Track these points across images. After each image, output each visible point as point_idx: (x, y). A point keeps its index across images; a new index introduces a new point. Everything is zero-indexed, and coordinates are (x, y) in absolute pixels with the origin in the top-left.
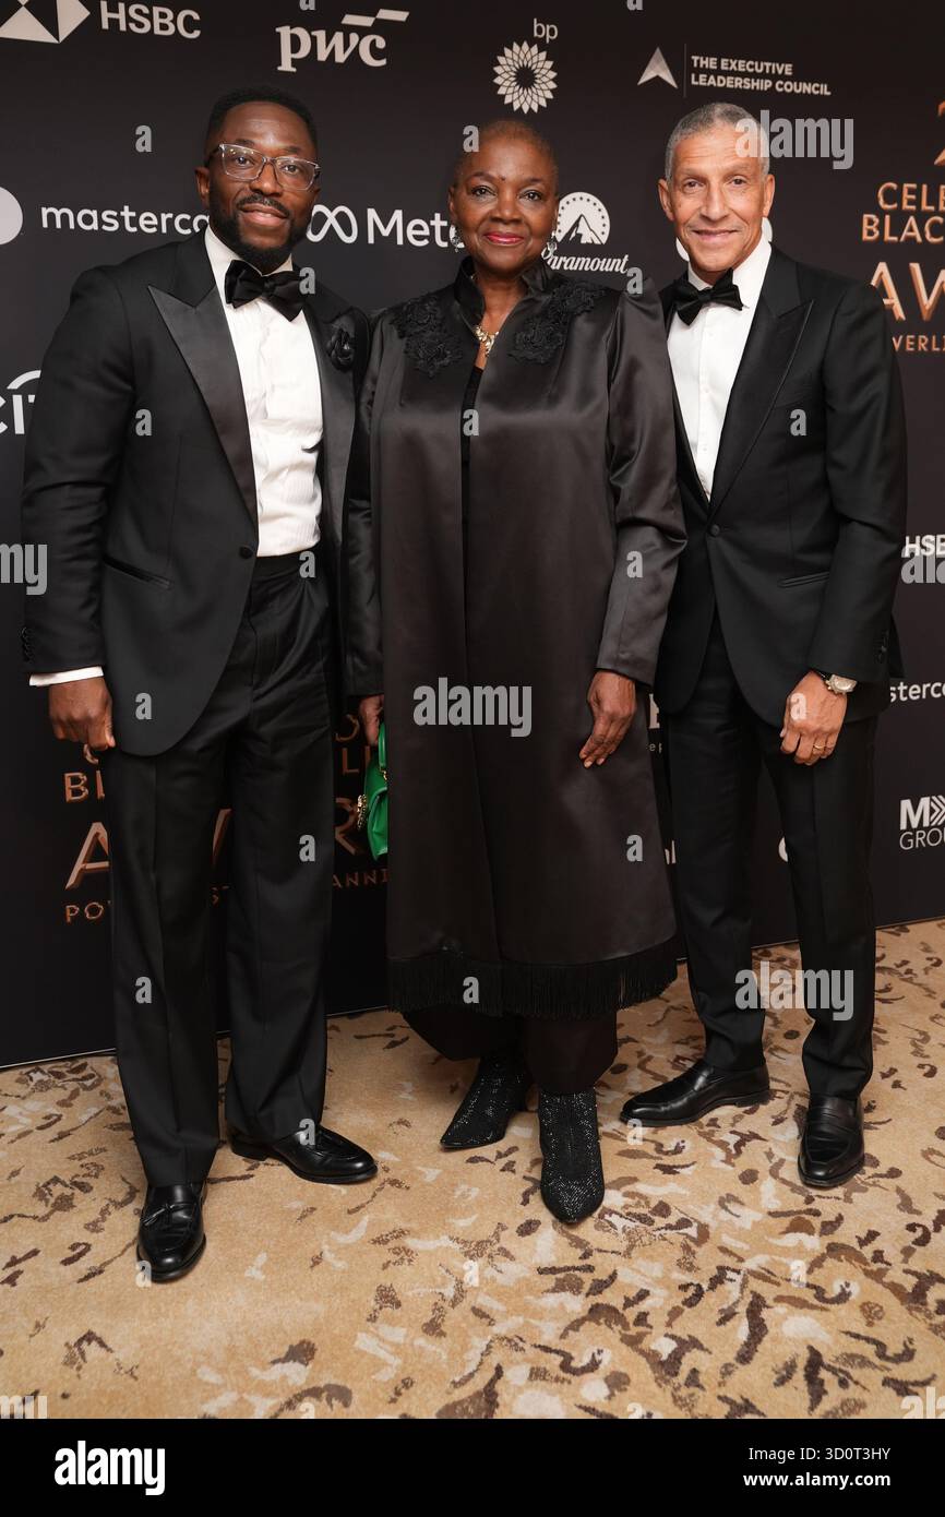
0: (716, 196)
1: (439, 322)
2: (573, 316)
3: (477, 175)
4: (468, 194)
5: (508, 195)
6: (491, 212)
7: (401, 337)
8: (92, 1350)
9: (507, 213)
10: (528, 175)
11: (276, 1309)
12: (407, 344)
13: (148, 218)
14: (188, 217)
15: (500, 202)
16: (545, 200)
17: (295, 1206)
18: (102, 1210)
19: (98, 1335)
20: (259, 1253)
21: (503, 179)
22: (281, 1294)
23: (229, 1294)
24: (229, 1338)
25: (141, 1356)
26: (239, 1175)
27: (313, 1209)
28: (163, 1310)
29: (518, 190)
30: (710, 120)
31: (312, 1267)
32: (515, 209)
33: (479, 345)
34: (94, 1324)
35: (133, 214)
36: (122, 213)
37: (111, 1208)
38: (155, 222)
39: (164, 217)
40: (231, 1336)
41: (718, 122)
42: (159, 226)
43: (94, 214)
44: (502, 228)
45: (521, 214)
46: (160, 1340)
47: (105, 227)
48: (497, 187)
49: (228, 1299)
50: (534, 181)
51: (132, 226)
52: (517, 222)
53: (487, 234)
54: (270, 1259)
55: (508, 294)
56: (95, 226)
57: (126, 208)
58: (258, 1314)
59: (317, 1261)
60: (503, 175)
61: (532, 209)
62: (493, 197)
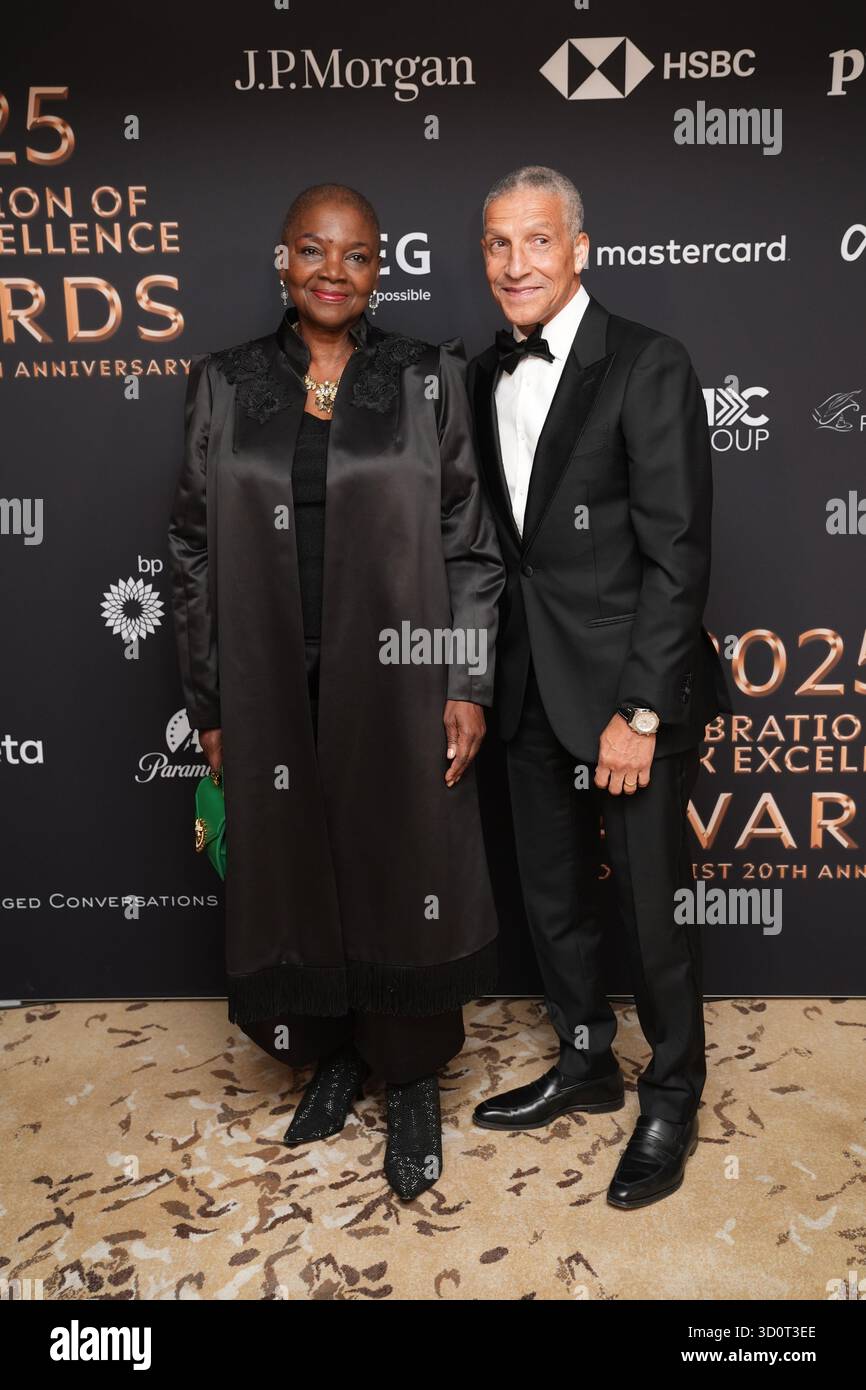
0: (517, 256)
1: (266, 371)
2: (402, 369)
3: (307, 236)
4: (297, 253)
5: (334, 256)
6: (317, 271)
7: (231, 383)
8: (579, 1269)
9: (334, 273)
10: (354, 239)
11: (742, 1275)
12: (237, 391)
13: (691, 250)
14: (728, 246)
15: (327, 260)
16: (369, 262)
17: (766, 1181)
18: (593, 1145)
19: (585, 1257)
20: (728, 1217)
21: (331, 242)
22: (748, 1263)
23: (700, 1251)
24: (698, 1292)
25: (621, 1287)
26: (716, 1138)
27: (783, 1187)
28: (641, 1250)
29: (344, 251)
30: (514, 184)
31: (778, 1244)
32: (341, 270)
33: (307, 394)
34: (581, 1246)
35: (678, 247)
36: (668, 248)
37: (601, 1145)
38: (697, 253)
39: (706, 248)
40: (700, 1290)
41: (520, 185)
42: (700, 257)
43: (643, 250)
44: (329, 287)
45: (347, 275)
46: (638, 1277)
47: (651, 262)
48: (324, 251)
49: (699, 1254)
50: (360, 244)
51: (676, 258)
52: (343, 281)
53: (315, 291)
54: (738, 1226)
55: (333, 347)
56: (643, 261)
57: (672, 242)
58: (726, 1277)
59: (783, 1239)
60: (331, 238)
61: (356, 270)
62: (320, 257)
